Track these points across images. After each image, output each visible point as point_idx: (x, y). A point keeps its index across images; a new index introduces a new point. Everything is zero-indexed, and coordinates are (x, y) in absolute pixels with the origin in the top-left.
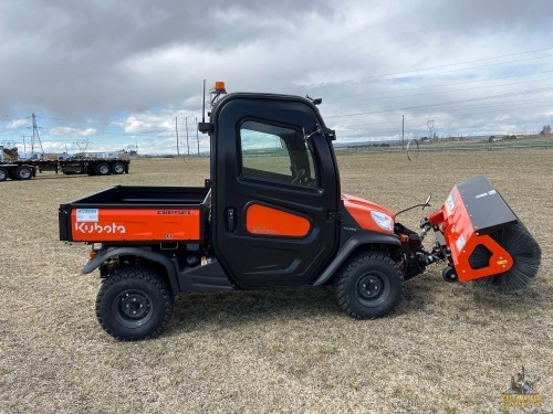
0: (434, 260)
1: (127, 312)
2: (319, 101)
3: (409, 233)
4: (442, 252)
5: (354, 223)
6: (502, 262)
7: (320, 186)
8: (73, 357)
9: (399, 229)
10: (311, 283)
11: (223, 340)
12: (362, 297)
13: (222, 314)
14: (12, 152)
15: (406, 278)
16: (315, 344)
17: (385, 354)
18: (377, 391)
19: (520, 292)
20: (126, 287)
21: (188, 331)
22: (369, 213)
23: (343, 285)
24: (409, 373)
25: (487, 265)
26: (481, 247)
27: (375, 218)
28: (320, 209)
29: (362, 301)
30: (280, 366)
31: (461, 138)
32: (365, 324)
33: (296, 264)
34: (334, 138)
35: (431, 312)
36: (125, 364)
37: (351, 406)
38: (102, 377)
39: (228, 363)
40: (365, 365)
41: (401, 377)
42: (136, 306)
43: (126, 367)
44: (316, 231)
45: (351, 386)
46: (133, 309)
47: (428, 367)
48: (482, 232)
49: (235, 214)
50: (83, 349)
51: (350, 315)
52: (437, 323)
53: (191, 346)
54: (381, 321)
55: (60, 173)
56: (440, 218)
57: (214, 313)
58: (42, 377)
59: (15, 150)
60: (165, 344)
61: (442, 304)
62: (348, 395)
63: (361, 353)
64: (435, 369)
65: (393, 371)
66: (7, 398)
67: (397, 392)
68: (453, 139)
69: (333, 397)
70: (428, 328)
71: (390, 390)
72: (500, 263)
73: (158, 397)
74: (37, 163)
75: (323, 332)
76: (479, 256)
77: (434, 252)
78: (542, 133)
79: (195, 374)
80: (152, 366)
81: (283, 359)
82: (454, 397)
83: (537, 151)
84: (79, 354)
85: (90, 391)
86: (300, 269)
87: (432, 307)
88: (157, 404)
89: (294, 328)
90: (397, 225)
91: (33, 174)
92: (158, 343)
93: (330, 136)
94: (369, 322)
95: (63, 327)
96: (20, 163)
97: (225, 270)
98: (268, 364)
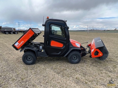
0: (88, 53)
1: (28, 59)
2: (66, 21)
3: (83, 48)
4: (90, 52)
5: (72, 45)
6: (101, 54)
7: (66, 38)
8: (17, 67)
9: (81, 47)
10: (63, 56)
11: (45, 66)
12: (73, 59)
13: (46, 61)
14: (14, 29)
15: (82, 56)
16: (63, 68)
17: (76, 71)
18: (73, 78)
19: (104, 60)
20: (28, 55)
21: (39, 64)
22: (75, 43)
23: (69, 57)
24: (80, 75)
25: (98, 55)
26: (97, 51)
27: (76, 45)
28: (65, 42)
29: (73, 60)
30: (55, 72)
31: (99, 30)
32: (73, 65)
33: (60, 52)
34: (69, 28)
35: (86, 63)
36: (26, 69)
37: (67, 80)
38: (22, 71)
39: (45, 70)
40: (71, 73)
41: (78, 75)
42: (30, 58)
43: (27, 70)
44: (64, 46)
45: (68, 76)
46: (29, 59)
47: (84, 74)
48: (97, 48)
49: (48, 42)
50: (20, 66)
51: (70, 63)
52: (87, 65)
53: (39, 66)
54: (76, 64)
55: (23, 33)
56: (90, 45)
57: (45, 61)
58: (11, 70)
59: (15, 29)
60: (34, 66)
61: (89, 62)
62: (67, 78)
63: (71, 70)
64: (85, 74)
65: (77, 74)
66: (4, 74)
67: (76, 78)
68: (97, 30)
69: (64, 78)
70: (85, 66)
71: (75, 78)
72: (100, 54)
73: (31, 76)
74: (18, 31)
75: (64, 66)
76: (96, 53)
77: (88, 52)
78: (115, 30)
79: (39, 72)
80: (31, 70)
81: (56, 70)
82: (87, 80)
83: (113, 33)
84: (19, 66)
85: (19, 73)
86: (61, 53)
87: (87, 62)
88: (31, 77)
89: (59, 65)
90: (81, 46)
91: (18, 33)
92: (33, 65)
93: (68, 28)
94: (74, 64)
95: (17, 61)
96: (16, 31)
97: (46, 53)
98: (53, 71)
